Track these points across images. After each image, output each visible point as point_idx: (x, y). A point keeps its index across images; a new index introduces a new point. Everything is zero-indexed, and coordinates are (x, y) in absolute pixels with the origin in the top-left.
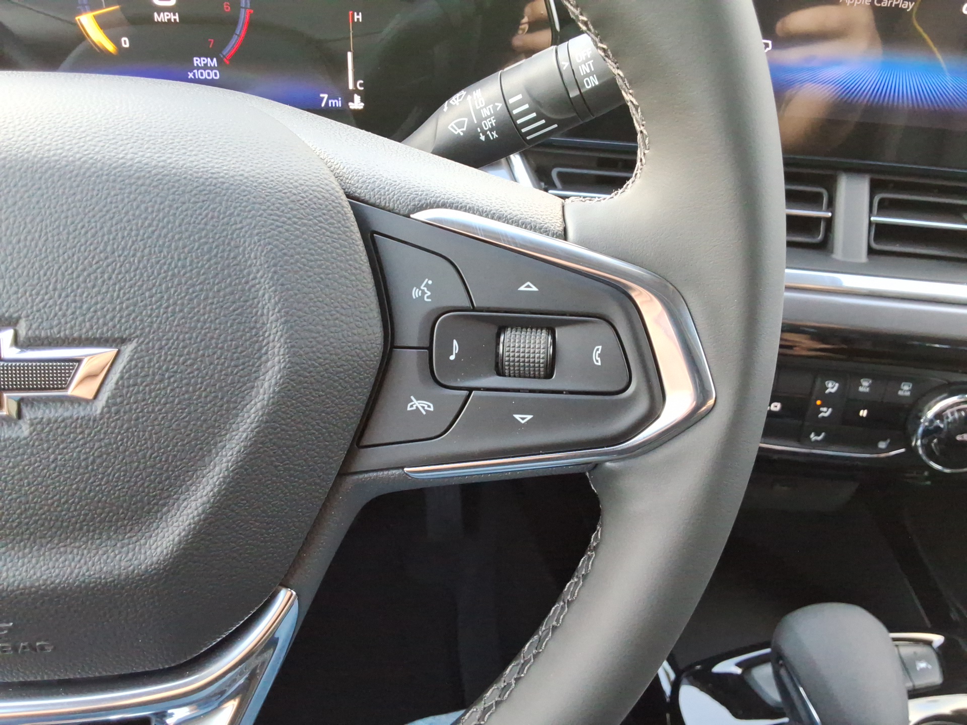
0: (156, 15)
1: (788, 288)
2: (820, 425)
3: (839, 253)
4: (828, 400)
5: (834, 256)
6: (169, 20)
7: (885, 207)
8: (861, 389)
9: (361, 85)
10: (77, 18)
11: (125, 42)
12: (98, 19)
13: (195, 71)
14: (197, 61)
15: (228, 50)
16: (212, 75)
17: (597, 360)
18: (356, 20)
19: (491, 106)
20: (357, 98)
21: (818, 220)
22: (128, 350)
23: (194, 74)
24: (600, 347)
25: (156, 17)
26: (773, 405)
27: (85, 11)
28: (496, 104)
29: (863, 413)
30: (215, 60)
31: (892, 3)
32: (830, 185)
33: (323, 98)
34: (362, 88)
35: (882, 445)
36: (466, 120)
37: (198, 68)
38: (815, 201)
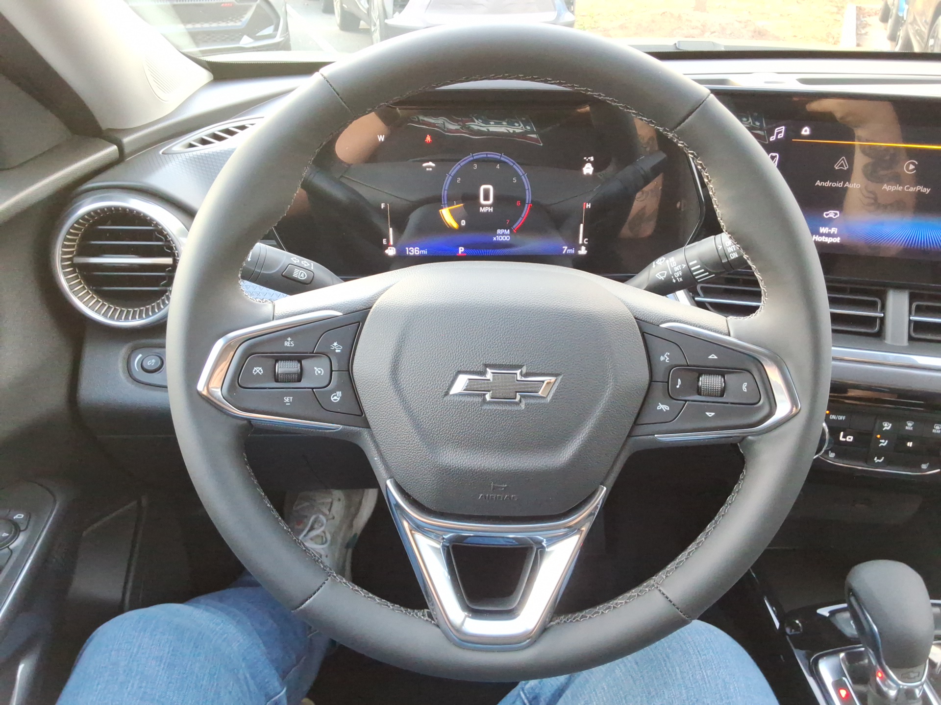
0: (481, 208)
1: (834, 359)
2: (880, 452)
3: (889, 341)
4: (885, 435)
5: (886, 342)
6: (488, 211)
7: (920, 310)
8: (907, 428)
9: (586, 241)
10: (440, 211)
11: (463, 223)
12: (451, 211)
13: (498, 236)
14: (499, 231)
15: (516, 226)
16: (506, 238)
17: (745, 389)
18: (587, 207)
19: (680, 266)
20: (583, 248)
21: (875, 318)
22: (560, 378)
23: (497, 238)
24: (746, 383)
25: (481, 210)
26: (848, 437)
27: (445, 207)
28: (683, 265)
29: (910, 444)
30: (509, 230)
31: (916, 189)
32: (882, 297)
33: (564, 249)
34: (587, 243)
35: (924, 466)
36: (666, 272)
37: (499, 235)
38: (872, 305)
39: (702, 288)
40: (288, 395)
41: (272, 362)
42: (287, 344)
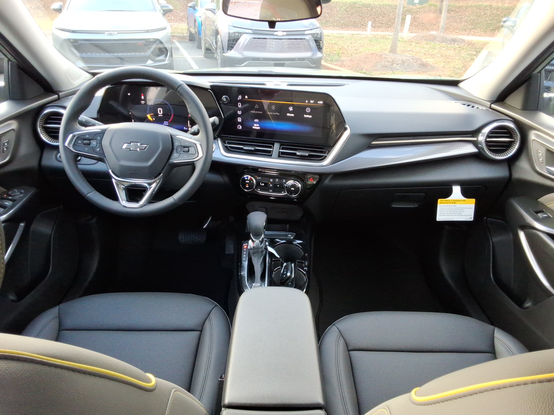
2: (271, 188)
3: (273, 156)
4: (271, 183)
6: (161, 116)
7: (283, 149)
8: (277, 181)
10: (147, 115)
11: (154, 119)
12: (150, 116)
14: (165, 122)
15: (170, 121)
17: (193, 151)
18: (189, 116)
19: (196, 128)
21: (271, 151)
22: (148, 145)
23: (164, 124)
25: (159, 115)
29: (278, 186)
30: (167, 122)
31: (276, 114)
32: (273, 145)
33: (184, 128)
35: (282, 192)
36: (194, 130)
38: (270, 147)
39: (227, 142)
40: (86, 148)
41: (83, 140)
42: (87, 136)
